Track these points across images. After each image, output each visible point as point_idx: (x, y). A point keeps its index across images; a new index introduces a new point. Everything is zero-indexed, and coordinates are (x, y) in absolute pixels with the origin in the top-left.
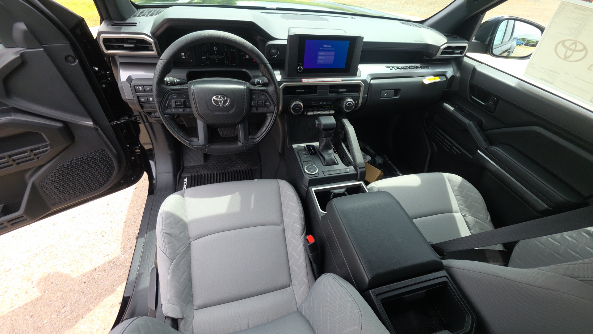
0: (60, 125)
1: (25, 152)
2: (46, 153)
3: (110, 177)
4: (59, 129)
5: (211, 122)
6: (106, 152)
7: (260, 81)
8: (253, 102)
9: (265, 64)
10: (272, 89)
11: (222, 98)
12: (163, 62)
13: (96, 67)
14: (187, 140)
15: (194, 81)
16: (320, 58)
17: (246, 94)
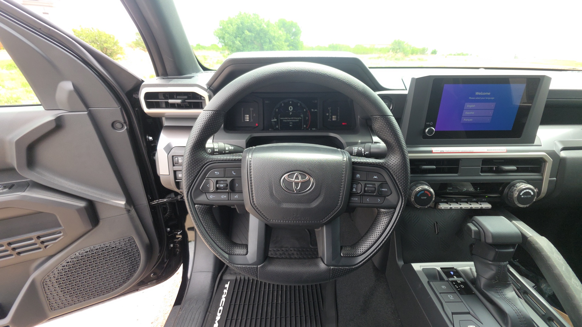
0: (82, 204)
1: (31, 239)
2: (57, 241)
3: (131, 275)
4: (79, 210)
5: (273, 221)
6: (134, 241)
7: (363, 150)
8: (355, 186)
9: (384, 116)
10: (397, 162)
11: (300, 177)
12: (209, 114)
13: (151, 137)
14: (227, 253)
15: (254, 147)
16: (467, 113)
17: (346, 171)
